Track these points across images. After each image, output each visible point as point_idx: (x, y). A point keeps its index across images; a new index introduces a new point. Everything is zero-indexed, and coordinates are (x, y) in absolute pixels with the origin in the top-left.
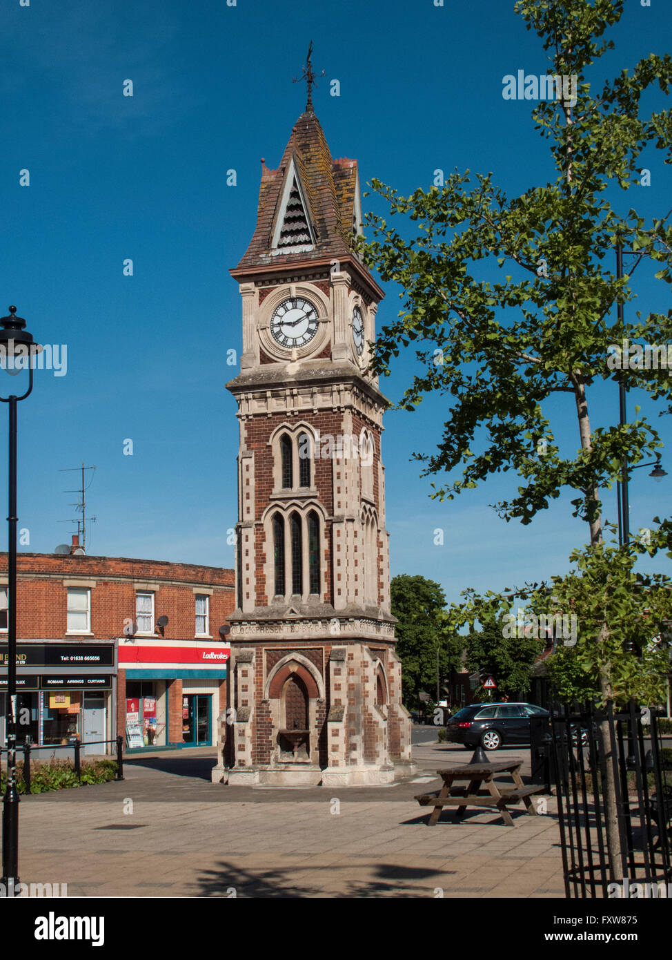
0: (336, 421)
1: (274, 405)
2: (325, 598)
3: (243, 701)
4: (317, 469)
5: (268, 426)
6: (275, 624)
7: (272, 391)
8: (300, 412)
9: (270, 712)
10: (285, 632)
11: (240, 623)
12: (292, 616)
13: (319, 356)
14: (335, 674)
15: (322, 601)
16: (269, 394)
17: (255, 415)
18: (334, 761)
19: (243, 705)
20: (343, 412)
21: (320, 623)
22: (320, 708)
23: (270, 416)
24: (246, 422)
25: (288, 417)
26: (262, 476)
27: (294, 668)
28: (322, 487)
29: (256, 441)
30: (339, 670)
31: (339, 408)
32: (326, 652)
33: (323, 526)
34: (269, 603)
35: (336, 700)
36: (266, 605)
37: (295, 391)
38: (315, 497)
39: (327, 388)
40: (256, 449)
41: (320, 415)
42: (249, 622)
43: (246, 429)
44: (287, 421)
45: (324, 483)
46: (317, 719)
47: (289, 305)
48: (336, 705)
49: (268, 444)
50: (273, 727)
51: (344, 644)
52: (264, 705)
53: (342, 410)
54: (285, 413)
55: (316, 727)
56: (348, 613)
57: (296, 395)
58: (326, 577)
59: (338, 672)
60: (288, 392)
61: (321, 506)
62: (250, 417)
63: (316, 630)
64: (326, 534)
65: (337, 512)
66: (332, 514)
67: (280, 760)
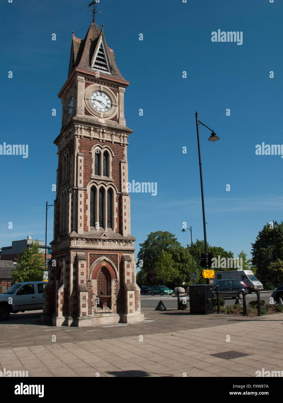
0: (122, 149)
1: (94, 135)
2: (116, 231)
3: (81, 280)
4: (113, 169)
5: (90, 144)
6: (95, 241)
7: (94, 128)
8: (106, 141)
9: (92, 286)
10: (99, 245)
11: (77, 239)
12: (104, 238)
13: (112, 119)
14: (127, 267)
15: (115, 231)
16: (92, 129)
17: (84, 137)
18: (130, 310)
19: (81, 283)
20: (125, 146)
21: (116, 242)
22: (116, 284)
23: (92, 139)
24: (79, 139)
25: (100, 142)
26: (87, 167)
27: (104, 264)
28: (115, 178)
29: (84, 149)
30: (129, 265)
31: (123, 144)
32: (119, 256)
33: (115, 196)
34: (89, 230)
35: (128, 280)
36: (88, 231)
37: (105, 131)
38: (112, 182)
39: (119, 134)
40: (84, 153)
41: (114, 145)
42: (82, 239)
43: (79, 142)
44: (99, 144)
45: (116, 176)
46: (115, 290)
47: (99, 93)
48: (127, 282)
49: (91, 152)
50: (93, 294)
51: (128, 253)
52: (89, 283)
53: (125, 145)
54: (99, 140)
55: (115, 294)
56: (130, 238)
57: (105, 133)
58: (116, 220)
59: (128, 266)
60: (101, 131)
61: (115, 187)
62: (82, 137)
63: (115, 246)
64: (117, 200)
65: (123, 191)
66: (120, 191)
67: (97, 312)
